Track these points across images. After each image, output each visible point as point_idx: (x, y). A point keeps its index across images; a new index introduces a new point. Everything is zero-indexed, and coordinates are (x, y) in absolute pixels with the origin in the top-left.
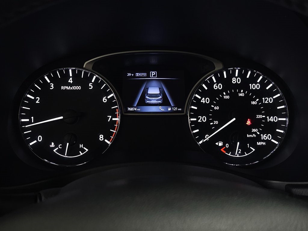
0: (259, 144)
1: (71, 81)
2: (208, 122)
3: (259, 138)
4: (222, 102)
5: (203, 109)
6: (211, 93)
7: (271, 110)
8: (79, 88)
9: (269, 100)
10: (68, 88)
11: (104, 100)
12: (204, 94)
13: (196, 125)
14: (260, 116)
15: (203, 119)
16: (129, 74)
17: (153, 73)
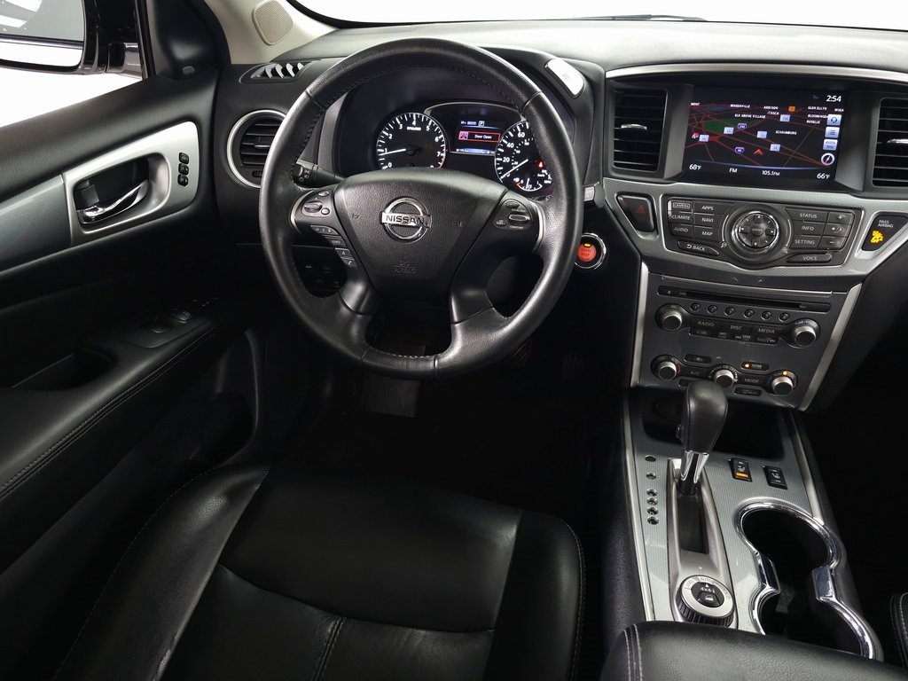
0: (546, 182)
1: (414, 123)
2: (511, 162)
3: (546, 178)
4: (523, 148)
5: (508, 152)
6: (516, 140)
8: (419, 129)
10: (412, 129)
11: (437, 140)
12: (510, 140)
13: (501, 164)
15: (507, 160)
16: (462, 122)
17: (482, 122)
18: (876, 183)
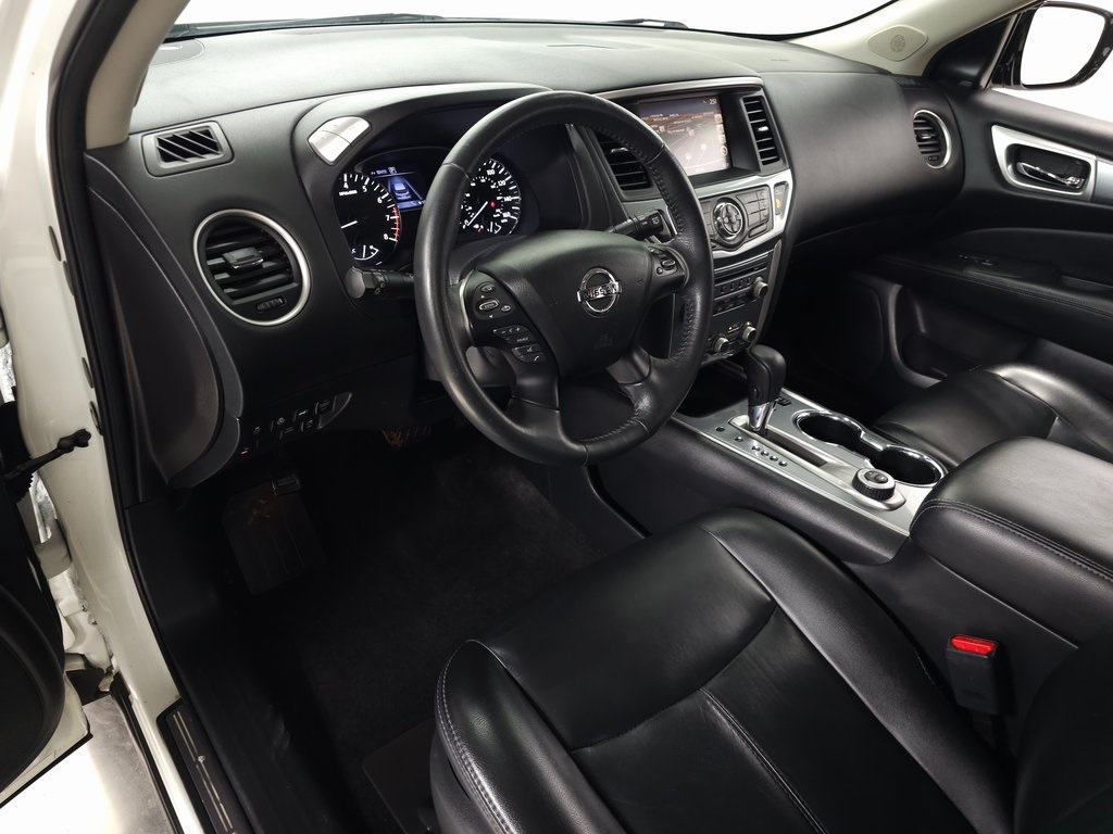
0: (503, 221)
1: (346, 186)
3: (502, 217)
7: (505, 191)
8: (355, 192)
9: (502, 183)
10: (346, 193)
11: (379, 200)
14: (499, 198)
17: (392, 169)
18: (764, 163)
